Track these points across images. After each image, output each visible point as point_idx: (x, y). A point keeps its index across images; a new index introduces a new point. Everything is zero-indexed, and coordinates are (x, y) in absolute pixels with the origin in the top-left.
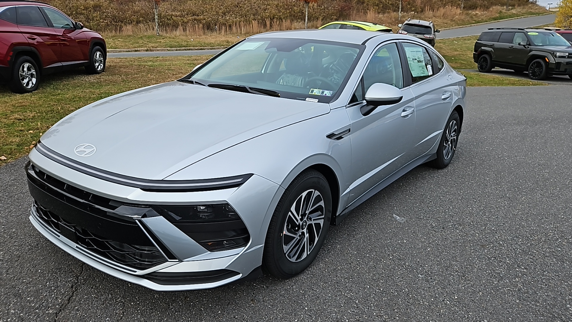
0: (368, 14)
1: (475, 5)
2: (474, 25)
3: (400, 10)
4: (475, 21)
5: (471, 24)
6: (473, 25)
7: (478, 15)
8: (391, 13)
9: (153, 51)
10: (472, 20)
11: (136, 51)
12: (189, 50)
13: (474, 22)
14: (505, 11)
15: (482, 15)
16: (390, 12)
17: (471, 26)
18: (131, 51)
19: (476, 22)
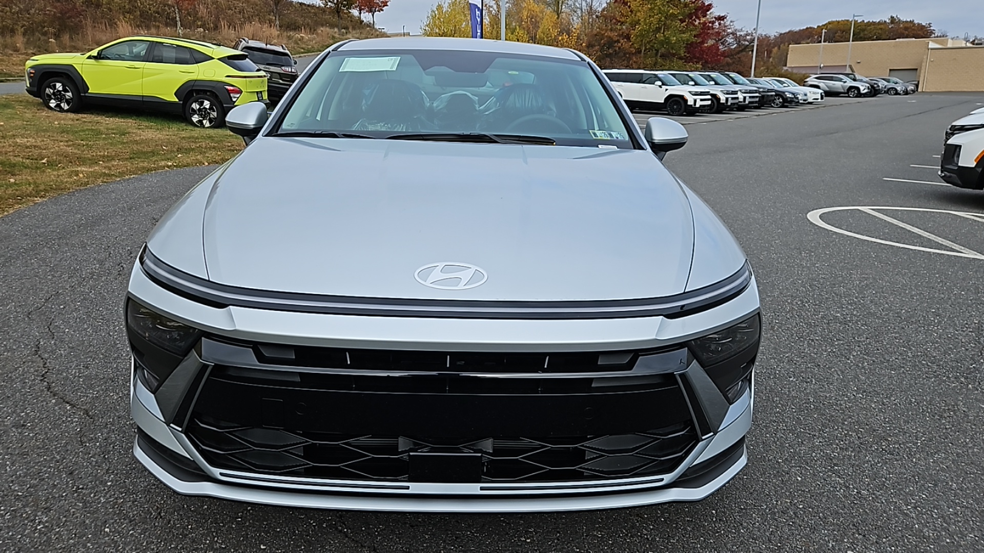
0: (119, 28)
1: (295, 23)
2: (305, 56)
3: (179, 23)
4: (303, 48)
5: (299, 53)
6: (302, 55)
7: (305, 40)
8: (161, 29)
10: (299, 47)
13: (302, 50)
14: (338, 36)
15: (310, 40)
16: (159, 26)
17: (300, 57)
19: (306, 51)
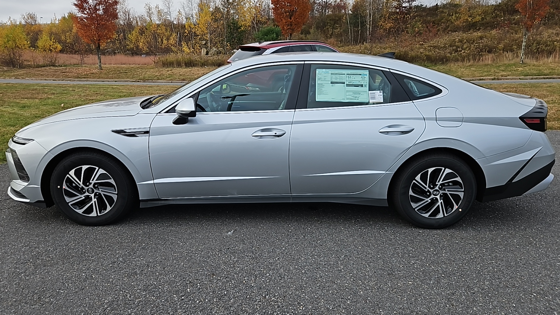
9: (501, 80)
11: (480, 80)
12: (550, 78)
18: (475, 80)
